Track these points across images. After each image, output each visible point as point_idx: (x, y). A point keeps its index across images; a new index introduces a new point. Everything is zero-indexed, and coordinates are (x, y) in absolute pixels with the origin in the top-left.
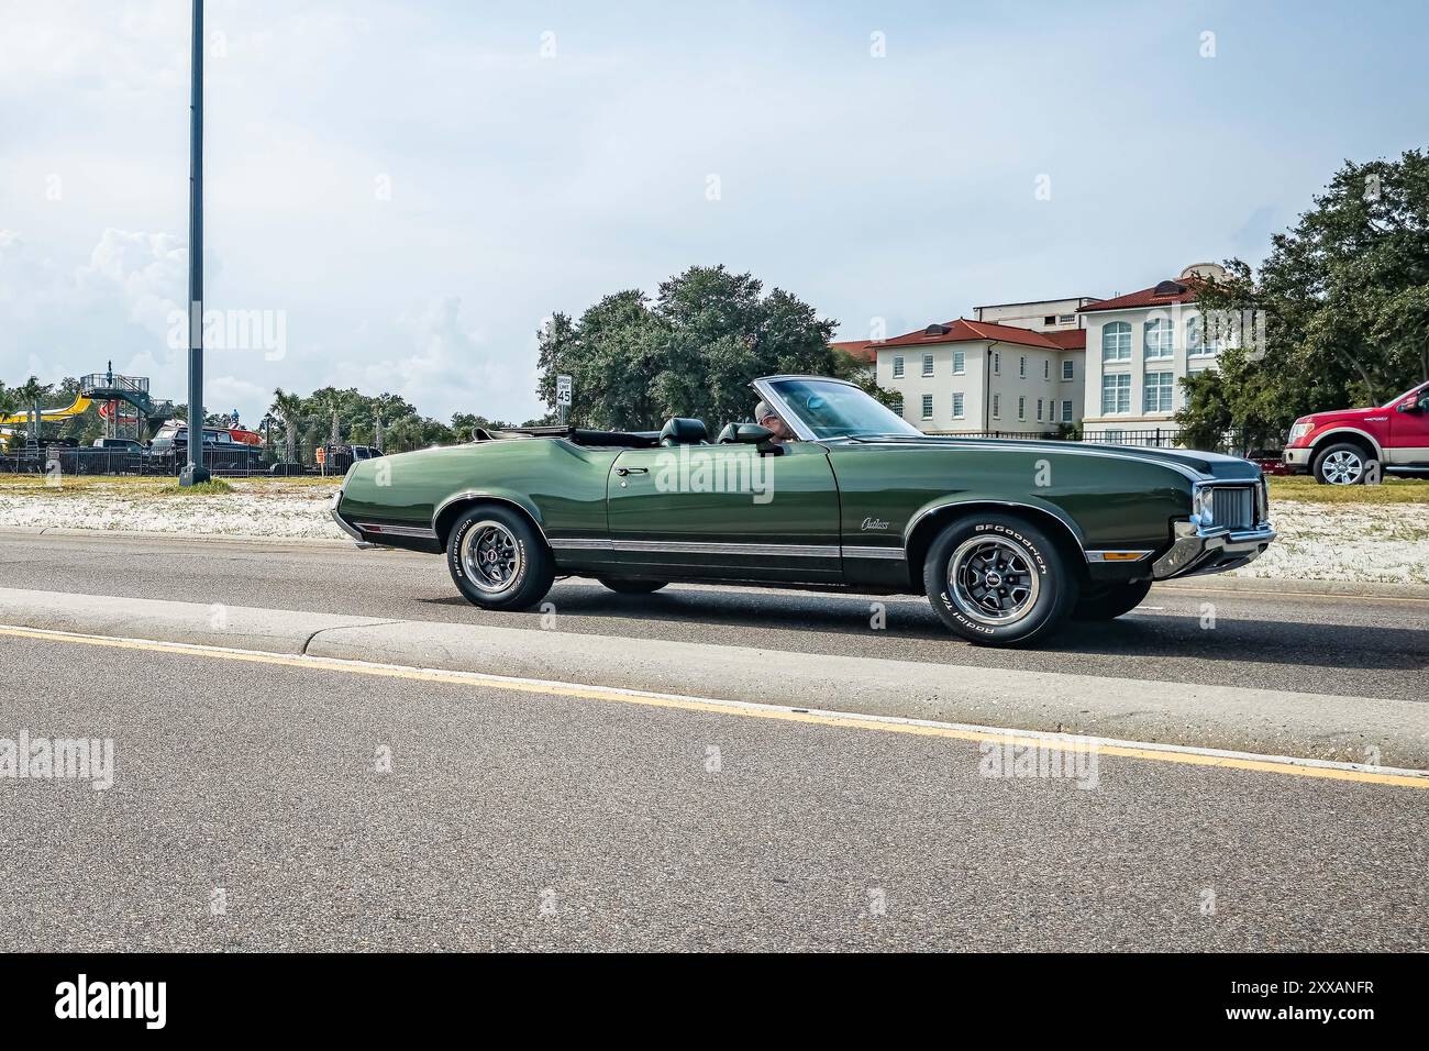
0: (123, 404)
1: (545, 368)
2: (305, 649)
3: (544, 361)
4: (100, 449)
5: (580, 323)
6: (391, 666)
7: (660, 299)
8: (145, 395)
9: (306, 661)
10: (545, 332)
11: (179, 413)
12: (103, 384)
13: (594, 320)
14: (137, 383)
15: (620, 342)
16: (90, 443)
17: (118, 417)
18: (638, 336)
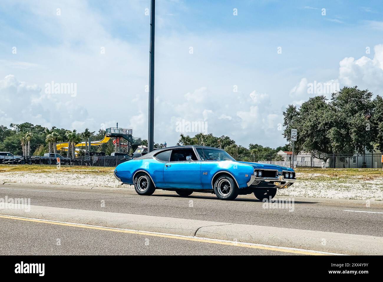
0: (122, 139)
1: (286, 126)
2: (195, 234)
3: (286, 123)
4: (113, 157)
5: (300, 108)
6: (229, 241)
7: (332, 99)
8: (131, 136)
9: (196, 239)
10: (286, 113)
11: (145, 143)
12: (115, 132)
13: (306, 108)
14: (128, 131)
15: (316, 116)
16: (110, 155)
17: (121, 144)
18: (323, 114)
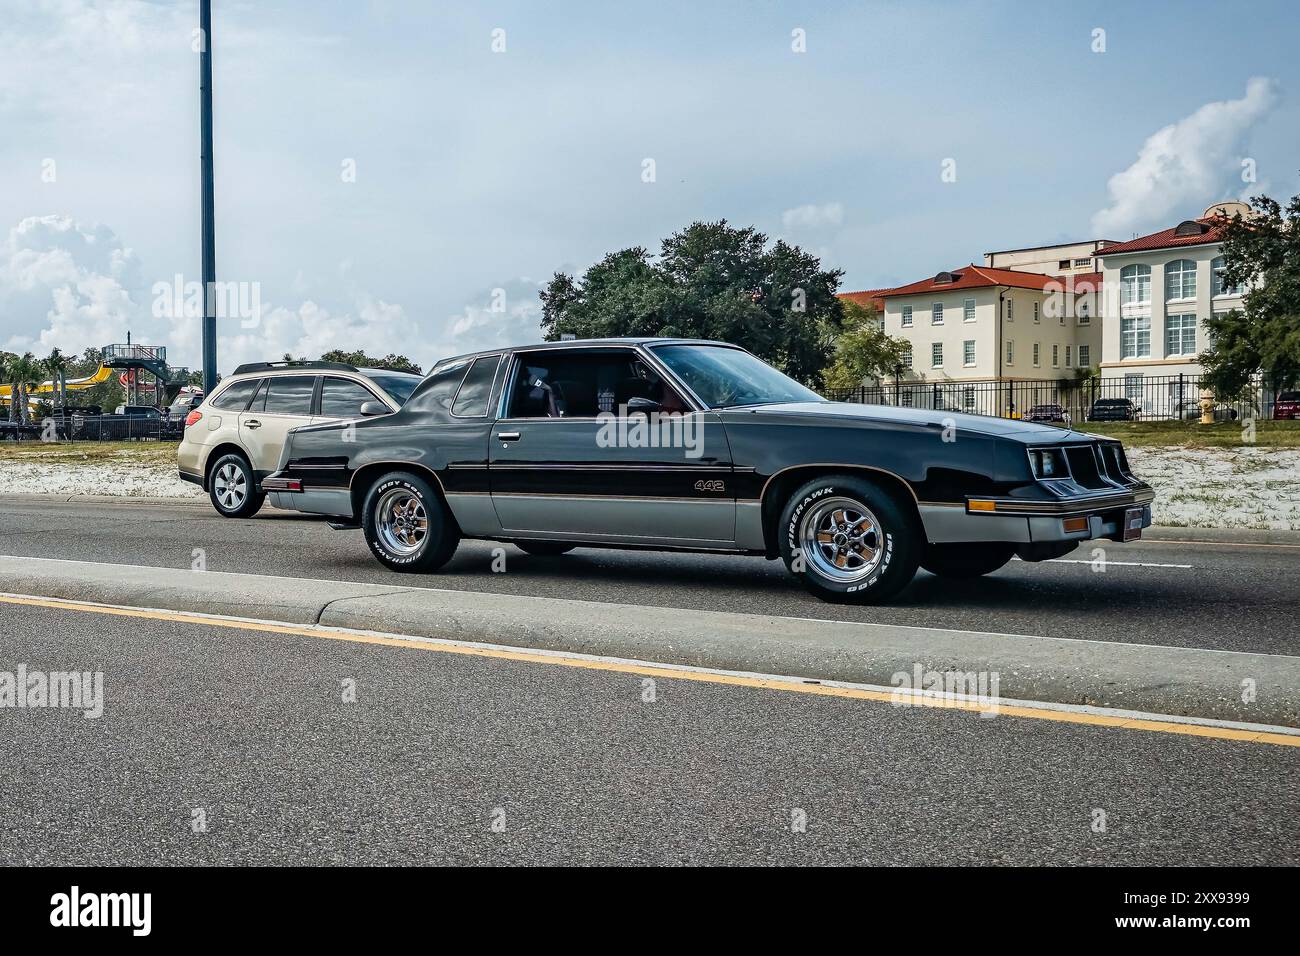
0: (141, 372)
1: (549, 327)
2: (319, 619)
3: (547, 320)
4: (122, 417)
5: (583, 281)
6: (402, 637)
7: (663, 255)
8: (162, 363)
9: (321, 631)
10: (548, 293)
11: (195, 380)
12: (123, 353)
13: (597, 277)
14: (154, 352)
15: (624, 299)
16: (112, 411)
17: (138, 384)
18: (641, 293)
